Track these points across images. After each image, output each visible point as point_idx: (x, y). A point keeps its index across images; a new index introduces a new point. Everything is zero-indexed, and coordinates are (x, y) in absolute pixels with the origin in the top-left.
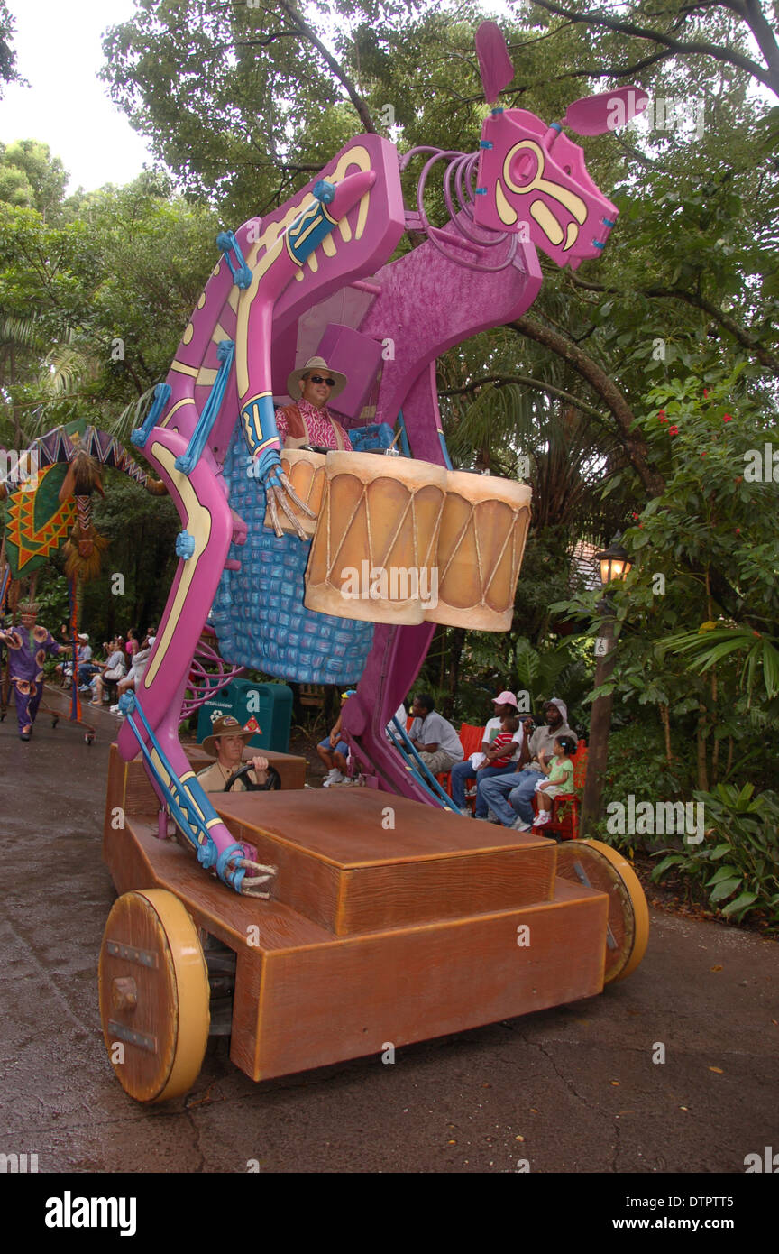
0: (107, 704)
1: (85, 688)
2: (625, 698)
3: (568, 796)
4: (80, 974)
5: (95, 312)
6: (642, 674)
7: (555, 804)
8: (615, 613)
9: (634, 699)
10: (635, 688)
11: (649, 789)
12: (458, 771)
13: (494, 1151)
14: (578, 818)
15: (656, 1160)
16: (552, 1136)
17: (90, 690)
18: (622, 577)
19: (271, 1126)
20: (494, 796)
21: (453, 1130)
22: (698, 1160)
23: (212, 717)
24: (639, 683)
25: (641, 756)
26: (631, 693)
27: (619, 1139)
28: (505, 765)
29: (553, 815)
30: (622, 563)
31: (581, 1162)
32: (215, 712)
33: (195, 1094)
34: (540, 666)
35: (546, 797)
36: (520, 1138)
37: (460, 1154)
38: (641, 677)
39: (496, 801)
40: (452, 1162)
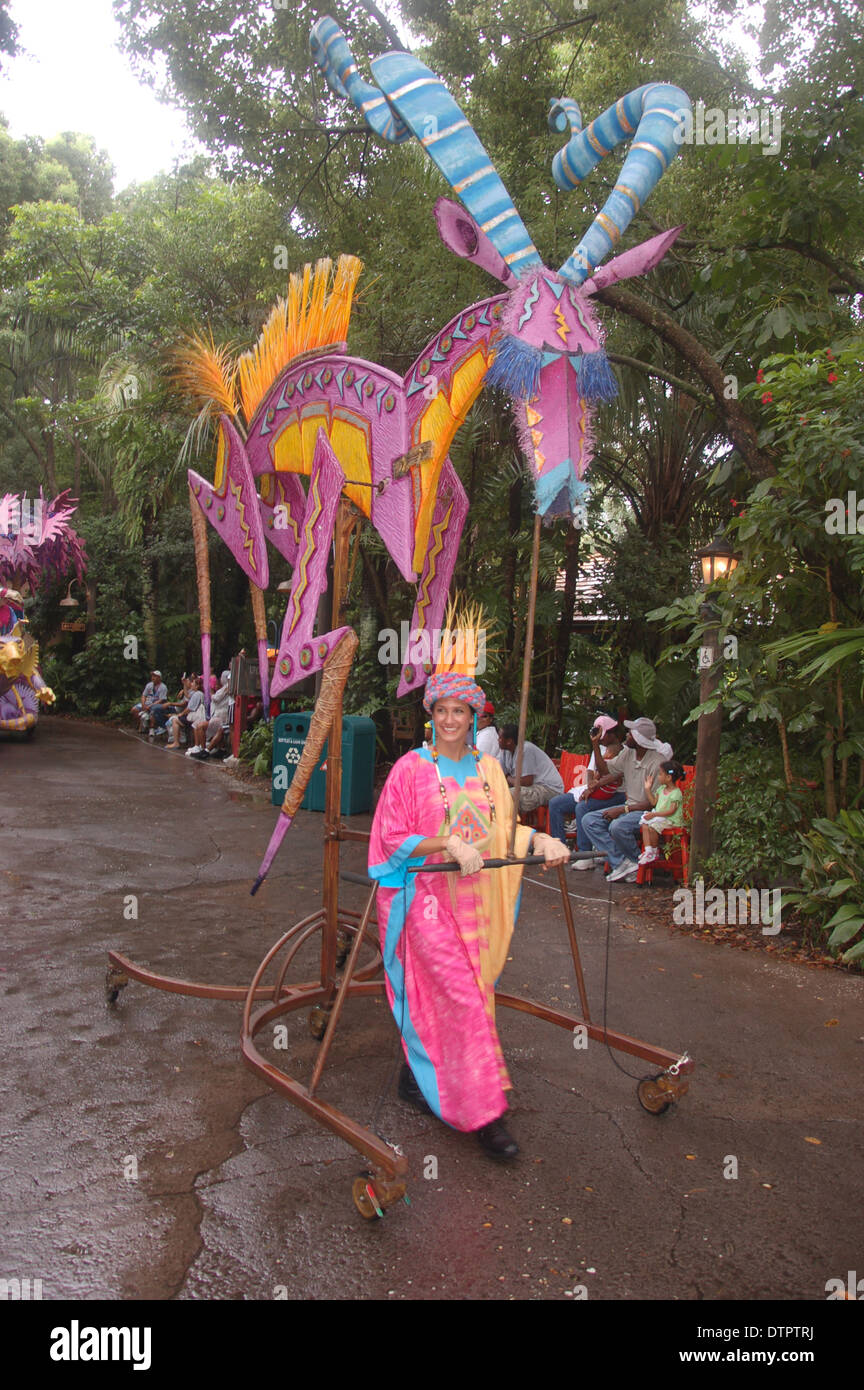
0: (184, 747)
1: (161, 730)
2: (733, 715)
3: (675, 829)
4: (103, 1042)
5: (140, 313)
6: (752, 686)
7: (661, 839)
8: (719, 617)
9: (742, 716)
10: (743, 703)
11: (764, 819)
12: (556, 805)
13: (535, 1235)
14: (688, 855)
15: (723, 1245)
16: (605, 1218)
17: (167, 733)
18: (727, 576)
19: (284, 1206)
20: (598, 834)
21: (491, 1211)
22: (773, 1245)
23: (288, 755)
24: (748, 697)
25: (757, 782)
26: (739, 710)
27: (684, 1222)
28: (610, 797)
29: (661, 852)
30: (726, 560)
31: (634, 1248)
32: (291, 750)
33: (207, 1171)
34: (655, 684)
35: (652, 831)
36: (567, 1220)
37: (495, 1238)
38: (752, 692)
39: (601, 838)
40: (483, 1247)
